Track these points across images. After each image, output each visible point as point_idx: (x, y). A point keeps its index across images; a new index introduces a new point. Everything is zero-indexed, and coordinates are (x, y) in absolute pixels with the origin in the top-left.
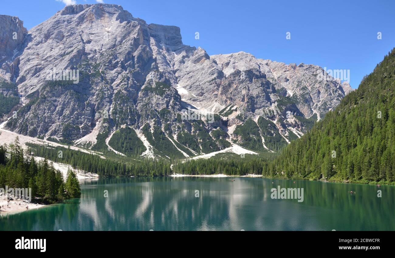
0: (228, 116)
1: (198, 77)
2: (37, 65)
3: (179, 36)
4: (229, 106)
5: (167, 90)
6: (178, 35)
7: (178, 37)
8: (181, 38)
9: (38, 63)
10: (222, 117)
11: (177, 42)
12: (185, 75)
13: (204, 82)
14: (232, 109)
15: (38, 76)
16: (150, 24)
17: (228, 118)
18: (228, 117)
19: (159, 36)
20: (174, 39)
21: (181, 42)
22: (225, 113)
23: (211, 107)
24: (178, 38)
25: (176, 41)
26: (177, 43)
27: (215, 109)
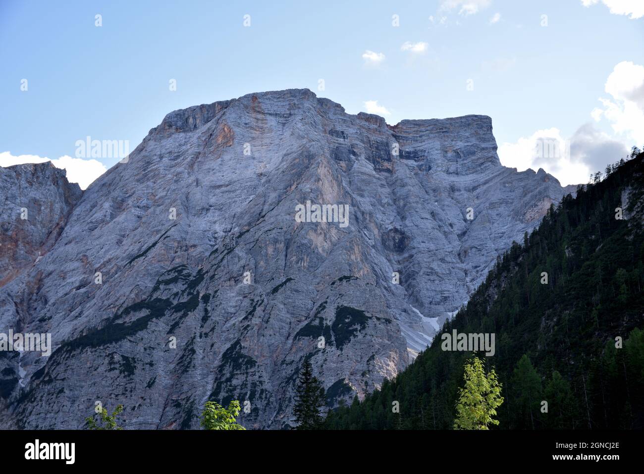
2: (78, 288)
3: (489, 141)
6: (484, 140)
7: (483, 145)
8: (495, 148)
9: (81, 281)
11: (481, 161)
15: (77, 314)
16: (398, 124)
19: (426, 154)
20: (473, 153)
21: (494, 160)
24: (483, 149)
25: (480, 158)
26: (482, 164)
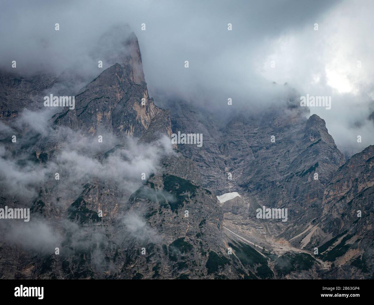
0: (335, 260)
1: (278, 161)
4: (340, 236)
5: (189, 195)
10: (321, 262)
12: (248, 155)
13: (289, 174)
14: (348, 243)
17: (333, 265)
18: (335, 262)
22: (329, 253)
23: (300, 235)
27: (309, 241)
